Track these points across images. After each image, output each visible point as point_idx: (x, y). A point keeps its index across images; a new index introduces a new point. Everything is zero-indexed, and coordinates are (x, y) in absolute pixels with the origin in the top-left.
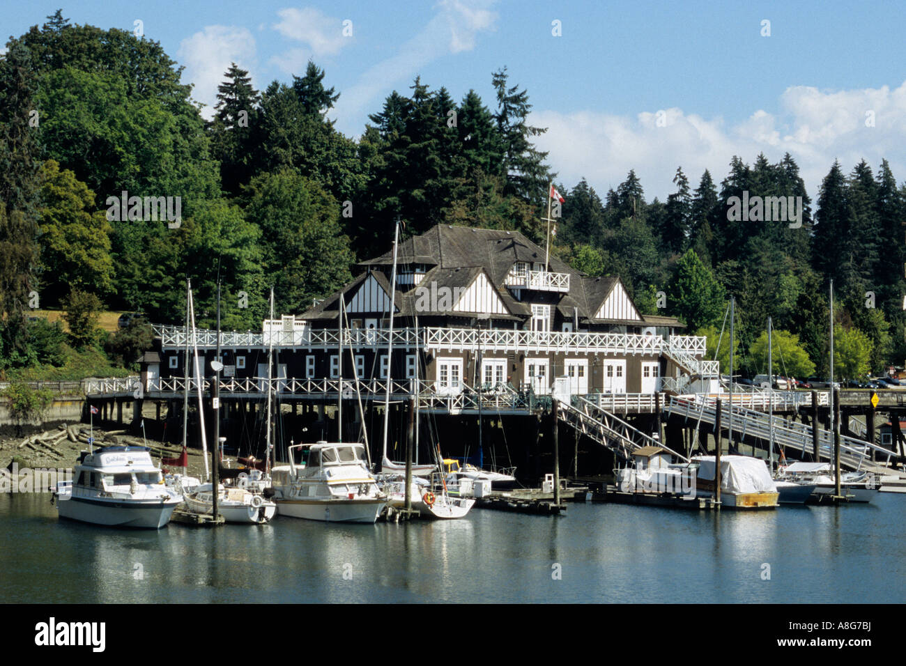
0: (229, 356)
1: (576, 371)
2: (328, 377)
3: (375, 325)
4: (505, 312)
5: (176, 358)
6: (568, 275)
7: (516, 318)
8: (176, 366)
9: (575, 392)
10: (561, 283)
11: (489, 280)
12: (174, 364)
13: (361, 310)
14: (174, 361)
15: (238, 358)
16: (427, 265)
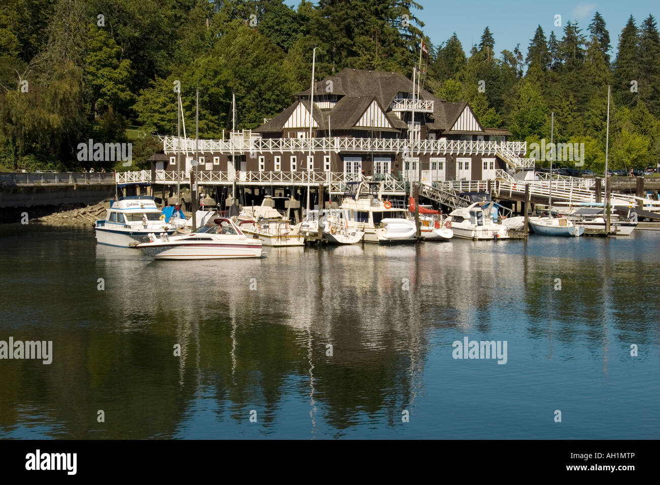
0: (209, 157)
1: (438, 165)
2: (273, 170)
3: (304, 136)
4: (390, 126)
5: (174, 158)
6: (433, 102)
7: (398, 131)
8: (174, 164)
9: (435, 179)
10: (428, 106)
11: (380, 105)
12: (173, 161)
13: (294, 126)
14: (173, 160)
15: (215, 158)
16: (338, 96)
